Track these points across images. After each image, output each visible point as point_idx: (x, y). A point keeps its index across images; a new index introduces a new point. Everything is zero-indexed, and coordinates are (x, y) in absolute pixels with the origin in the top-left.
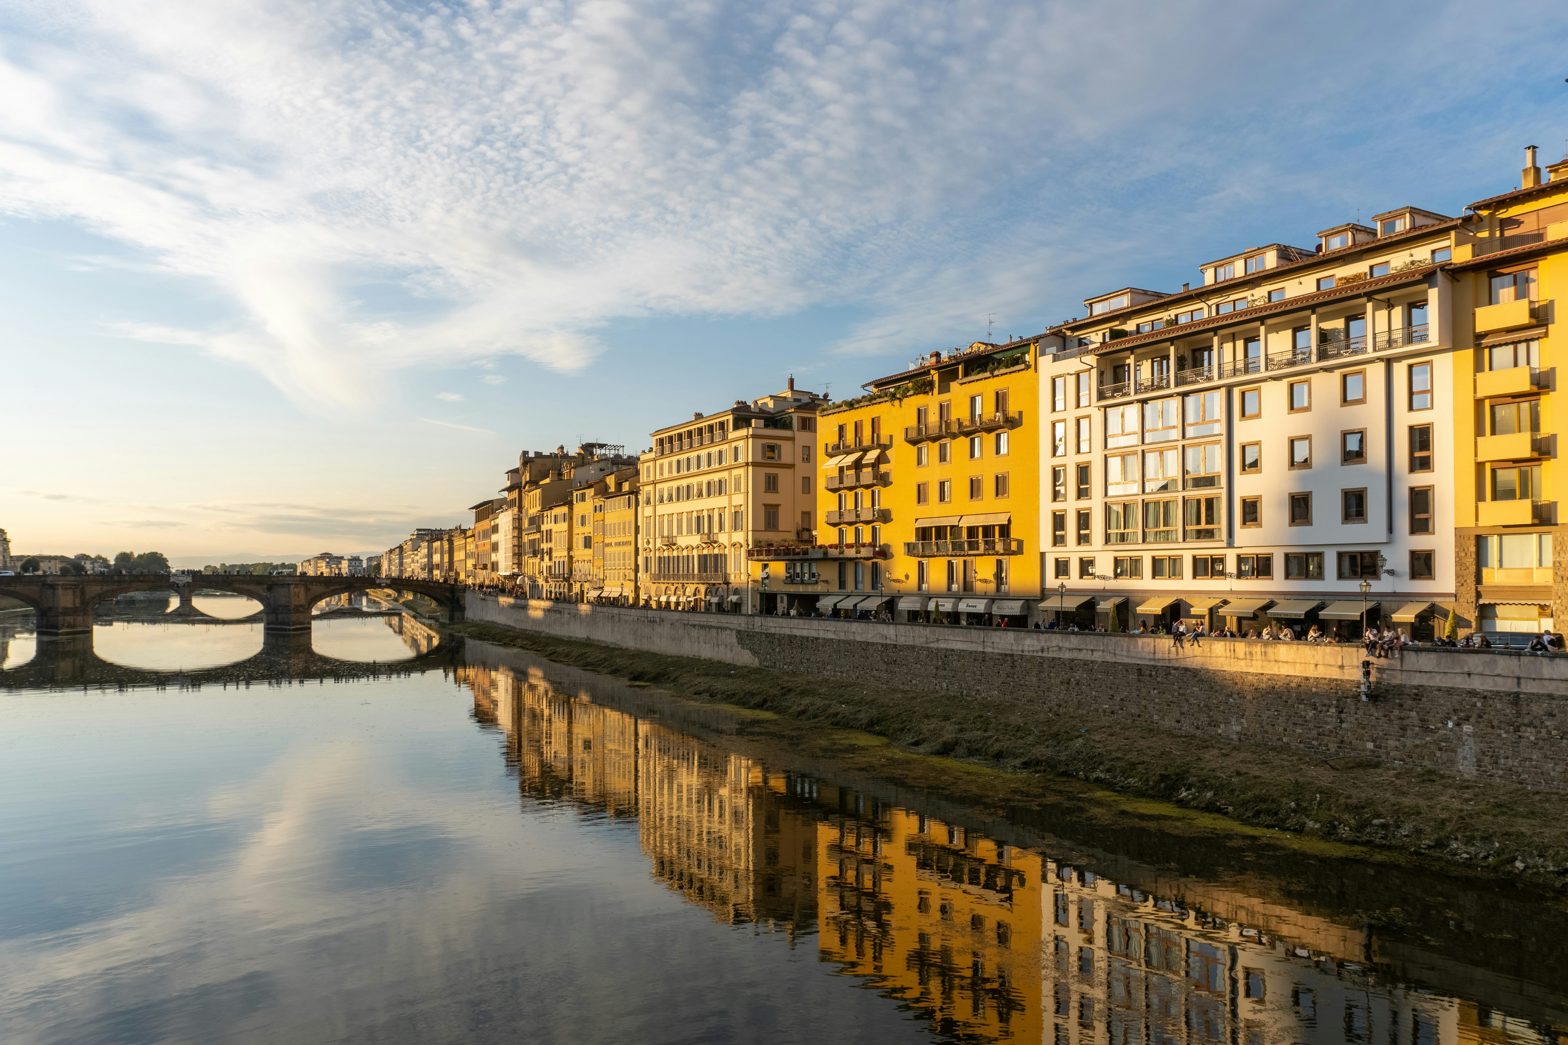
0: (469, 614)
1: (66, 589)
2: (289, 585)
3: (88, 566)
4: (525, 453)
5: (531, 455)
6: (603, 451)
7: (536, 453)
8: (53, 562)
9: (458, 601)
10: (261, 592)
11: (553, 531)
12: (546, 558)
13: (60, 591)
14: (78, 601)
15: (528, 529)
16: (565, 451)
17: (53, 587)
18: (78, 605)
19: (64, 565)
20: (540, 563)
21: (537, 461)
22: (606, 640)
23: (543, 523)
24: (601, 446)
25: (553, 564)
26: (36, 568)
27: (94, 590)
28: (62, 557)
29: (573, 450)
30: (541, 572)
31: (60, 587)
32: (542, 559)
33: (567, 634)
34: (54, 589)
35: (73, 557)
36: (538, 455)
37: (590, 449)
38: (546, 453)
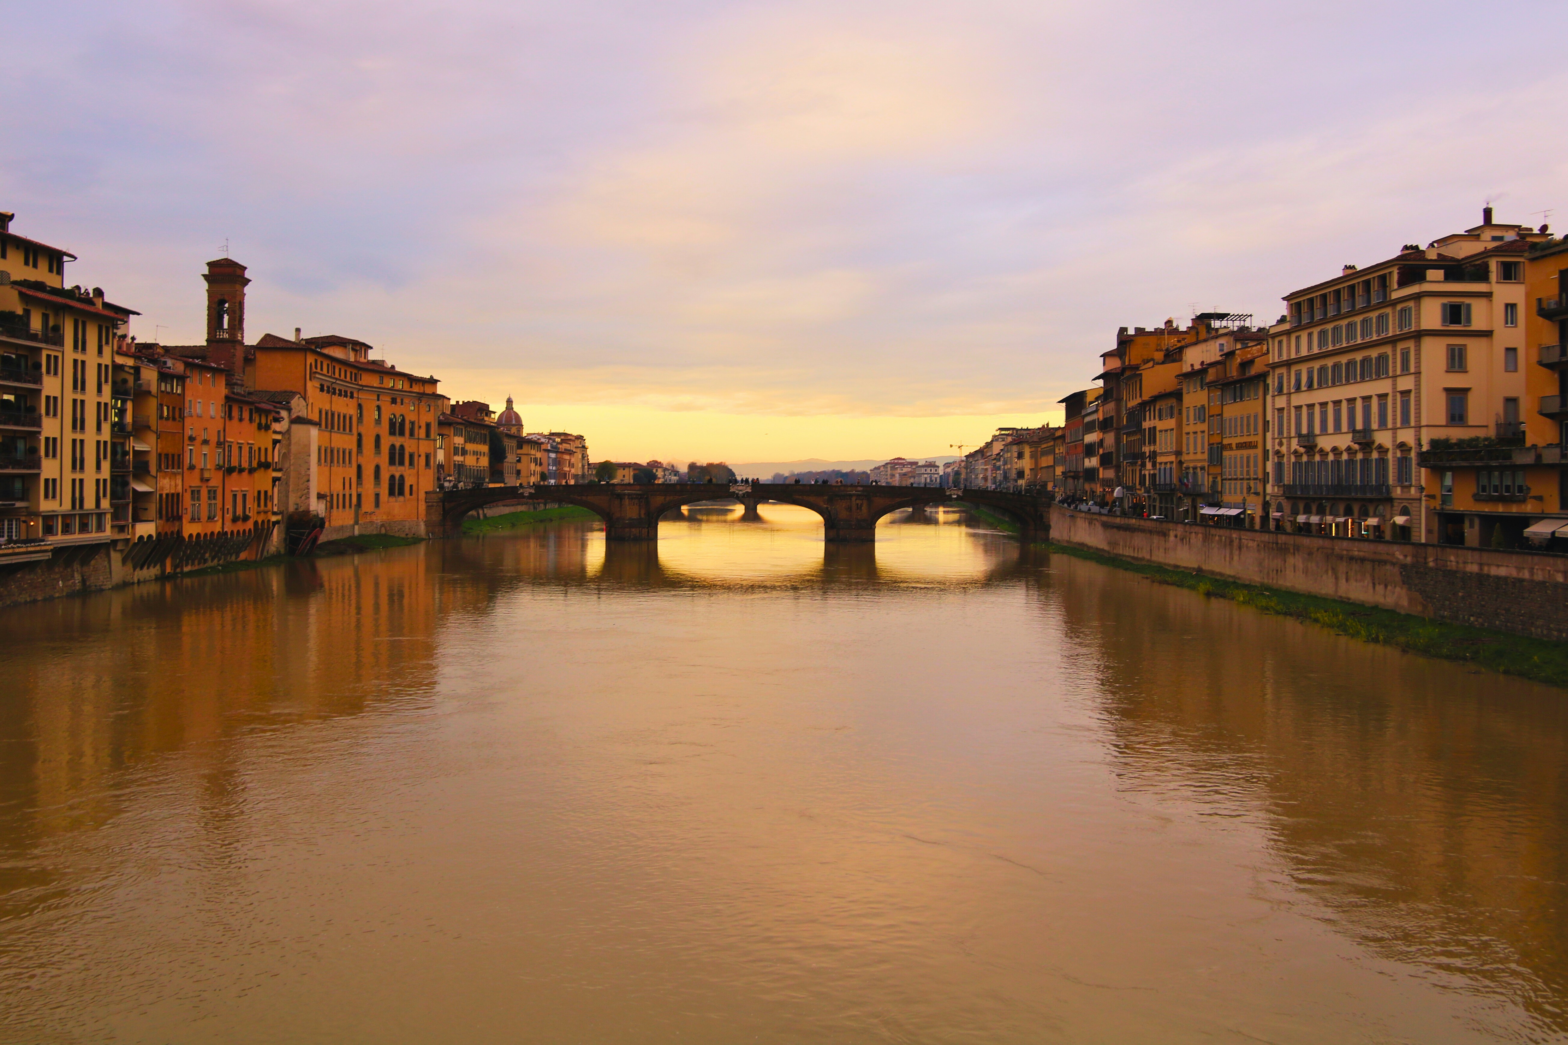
0: (1054, 534)
1: (632, 499)
2: (851, 496)
3: (660, 473)
4: (1123, 330)
5: (1131, 332)
6: (1224, 323)
7: (1136, 329)
8: (627, 470)
9: (1041, 517)
10: (822, 504)
11: (1158, 429)
12: (1149, 465)
13: (627, 501)
14: (643, 512)
15: (1127, 427)
16: (1175, 325)
17: (620, 497)
18: (643, 516)
19: (637, 472)
20: (1141, 471)
21: (1140, 340)
22: (1223, 571)
23: (1145, 420)
24: (1221, 316)
25: (1157, 472)
26: (611, 477)
27: (658, 500)
28: (635, 463)
29: (1184, 325)
30: (1142, 482)
31: (626, 497)
32: (1143, 465)
33: (1172, 562)
34: (621, 499)
35: (645, 464)
36: (1140, 331)
37: (1206, 321)
38: (1150, 328)
